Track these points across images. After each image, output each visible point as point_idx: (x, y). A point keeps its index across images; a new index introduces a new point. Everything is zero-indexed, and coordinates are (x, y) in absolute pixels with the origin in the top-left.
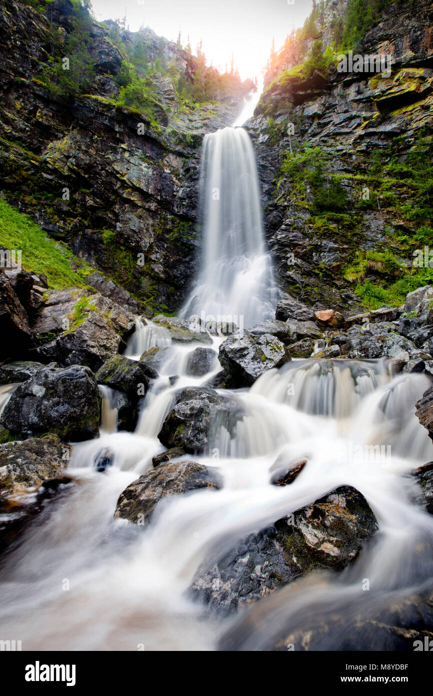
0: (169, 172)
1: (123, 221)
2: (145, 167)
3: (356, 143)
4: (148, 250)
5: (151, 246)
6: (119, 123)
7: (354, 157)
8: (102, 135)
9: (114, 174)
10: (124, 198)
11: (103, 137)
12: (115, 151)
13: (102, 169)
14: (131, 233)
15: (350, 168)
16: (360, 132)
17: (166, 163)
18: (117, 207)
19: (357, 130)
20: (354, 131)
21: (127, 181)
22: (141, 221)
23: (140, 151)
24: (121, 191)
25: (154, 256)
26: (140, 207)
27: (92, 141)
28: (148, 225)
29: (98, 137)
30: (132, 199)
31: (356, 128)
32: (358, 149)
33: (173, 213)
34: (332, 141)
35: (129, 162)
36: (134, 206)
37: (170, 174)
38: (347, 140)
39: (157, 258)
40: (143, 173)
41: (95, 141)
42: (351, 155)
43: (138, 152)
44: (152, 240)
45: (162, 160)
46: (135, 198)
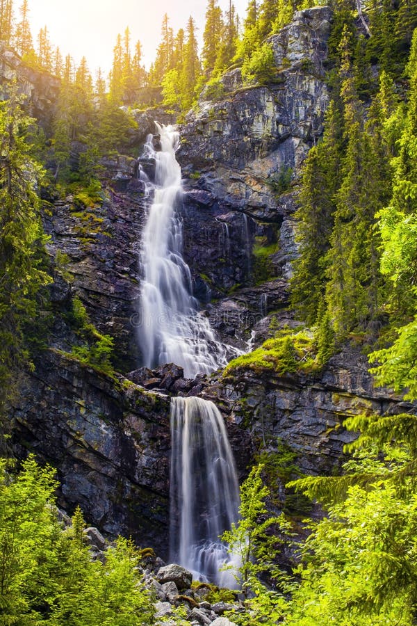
0: (130, 434)
1: (69, 482)
2: (104, 428)
3: (320, 447)
4: (101, 520)
5: (105, 517)
6: (79, 378)
7: (319, 459)
8: (57, 387)
9: (67, 432)
10: (74, 458)
11: (57, 389)
12: (69, 405)
13: (54, 425)
14: (80, 498)
15: (315, 468)
16: (324, 438)
17: (125, 423)
18: (64, 466)
19: (322, 435)
20: (320, 436)
21: (84, 443)
22: (94, 486)
23: (99, 409)
24: (72, 451)
25: (109, 526)
26: (94, 470)
27: (44, 392)
28: (102, 490)
29: (52, 389)
30: (85, 460)
31: (321, 434)
32: (323, 451)
33: (133, 481)
34: (301, 439)
35: (85, 420)
36: (85, 467)
37: (130, 437)
38: (314, 442)
39: (112, 530)
40: (103, 435)
41: (47, 393)
42: (317, 456)
43: (96, 409)
44: (107, 509)
45: (122, 421)
46: (89, 460)
